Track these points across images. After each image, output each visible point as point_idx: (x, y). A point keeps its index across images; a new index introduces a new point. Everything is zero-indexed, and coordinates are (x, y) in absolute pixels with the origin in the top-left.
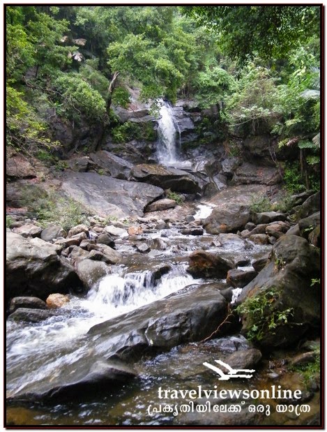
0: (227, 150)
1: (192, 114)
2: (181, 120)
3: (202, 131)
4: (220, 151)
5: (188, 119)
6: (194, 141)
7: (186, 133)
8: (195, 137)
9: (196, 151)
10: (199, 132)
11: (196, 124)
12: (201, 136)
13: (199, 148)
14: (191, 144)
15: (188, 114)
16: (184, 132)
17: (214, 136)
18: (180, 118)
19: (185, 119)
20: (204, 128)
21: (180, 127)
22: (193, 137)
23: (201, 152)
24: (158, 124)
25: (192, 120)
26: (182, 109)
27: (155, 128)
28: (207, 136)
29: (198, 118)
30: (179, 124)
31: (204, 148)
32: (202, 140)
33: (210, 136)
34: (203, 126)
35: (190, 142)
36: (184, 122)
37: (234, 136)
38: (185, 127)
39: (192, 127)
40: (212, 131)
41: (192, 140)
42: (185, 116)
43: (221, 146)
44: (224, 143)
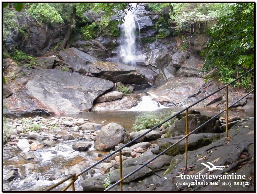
0: (178, 44)
1: (152, 13)
2: (141, 18)
3: (159, 28)
4: (173, 45)
5: (147, 18)
6: (152, 36)
7: (146, 29)
8: (153, 32)
9: (153, 45)
10: (156, 28)
11: (154, 21)
12: (157, 33)
13: (155, 42)
14: (149, 39)
15: (148, 12)
16: (143, 28)
17: (168, 32)
18: (141, 16)
19: (144, 17)
20: (160, 25)
21: (140, 25)
22: (151, 33)
23: (157, 46)
25: (151, 18)
26: (144, 8)
28: (162, 32)
29: (156, 16)
30: (140, 22)
31: (160, 42)
32: (159, 36)
33: (165, 32)
34: (160, 23)
35: (148, 37)
36: (144, 20)
37: (186, 32)
38: (145, 24)
39: (151, 24)
40: (167, 28)
41: (150, 35)
42: (145, 14)
43: (174, 40)
44: (176, 38)
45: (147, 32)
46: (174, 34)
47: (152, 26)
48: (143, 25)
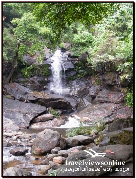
0: (93, 81)
1: (73, 59)
2: (66, 63)
3: (78, 70)
4: (89, 81)
5: (70, 63)
6: (74, 76)
7: (69, 71)
8: (75, 73)
9: (74, 82)
10: (77, 70)
11: (75, 65)
12: (78, 73)
13: (76, 80)
14: (72, 78)
15: (70, 59)
16: (67, 70)
17: (85, 73)
18: (65, 62)
19: (68, 63)
20: (80, 68)
21: (65, 67)
23: (78, 83)
24: (51, 66)
25: (73, 63)
26: (67, 56)
27: (49, 68)
28: (81, 73)
29: (76, 62)
30: (65, 65)
31: (80, 80)
32: (79, 75)
33: (83, 72)
34: (79, 66)
35: (71, 76)
36: (68, 64)
37: (98, 72)
38: (69, 67)
39: (73, 67)
40: (84, 70)
41: (72, 75)
42: (69, 60)
43: (90, 79)
44: (92, 77)
45: (70, 73)
46: (90, 74)
47: (73, 69)
48: (67, 68)
